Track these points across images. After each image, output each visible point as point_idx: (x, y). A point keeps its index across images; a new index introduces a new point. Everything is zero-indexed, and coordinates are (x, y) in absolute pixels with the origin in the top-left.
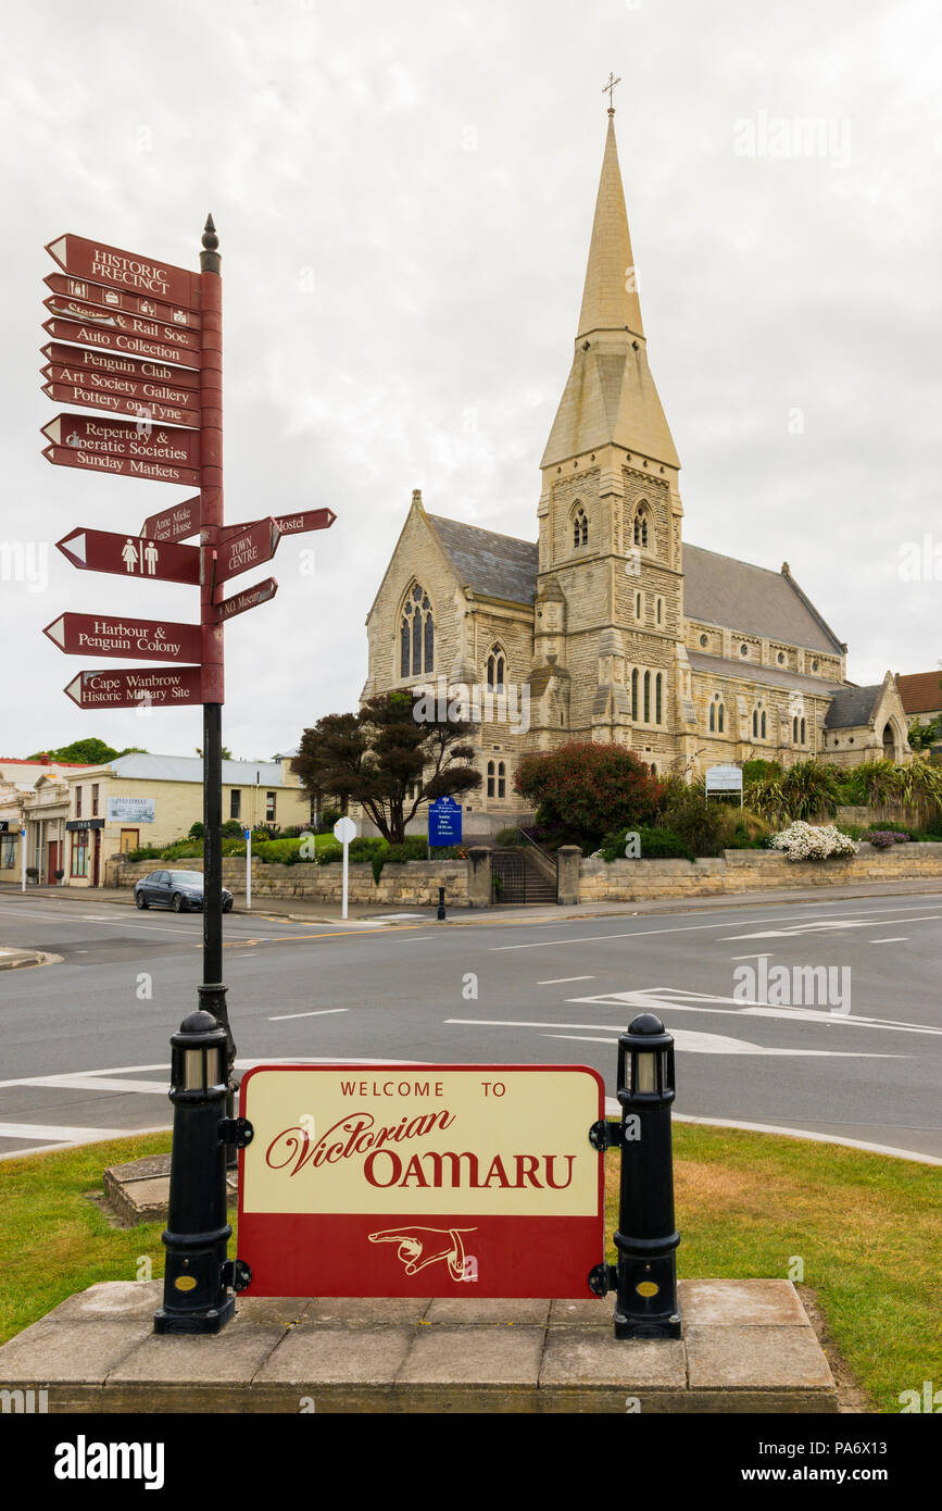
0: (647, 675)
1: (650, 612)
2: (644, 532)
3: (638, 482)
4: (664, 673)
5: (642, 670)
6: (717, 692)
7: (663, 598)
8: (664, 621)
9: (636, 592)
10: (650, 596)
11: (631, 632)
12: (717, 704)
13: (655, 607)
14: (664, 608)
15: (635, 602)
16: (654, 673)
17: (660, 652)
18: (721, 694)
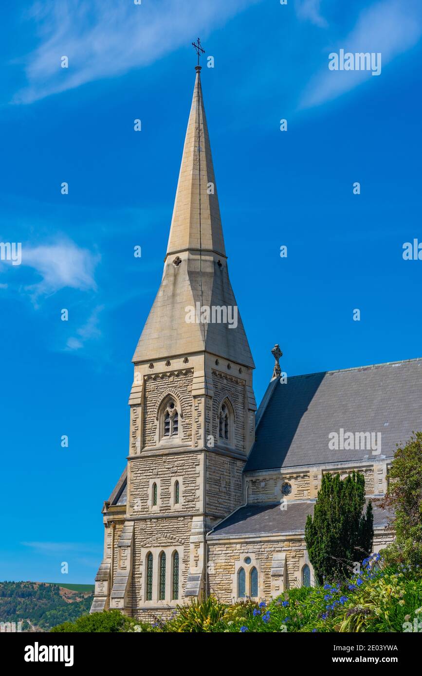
0: (162, 555)
1: (166, 496)
2: (176, 422)
3: (166, 380)
4: (180, 550)
5: (156, 552)
6: (247, 555)
7: (180, 480)
8: (181, 500)
9: (151, 482)
10: (166, 482)
11: (145, 520)
12: (247, 568)
13: (172, 489)
14: (182, 488)
15: (150, 491)
16: (169, 552)
17: (177, 530)
18: (253, 556)
